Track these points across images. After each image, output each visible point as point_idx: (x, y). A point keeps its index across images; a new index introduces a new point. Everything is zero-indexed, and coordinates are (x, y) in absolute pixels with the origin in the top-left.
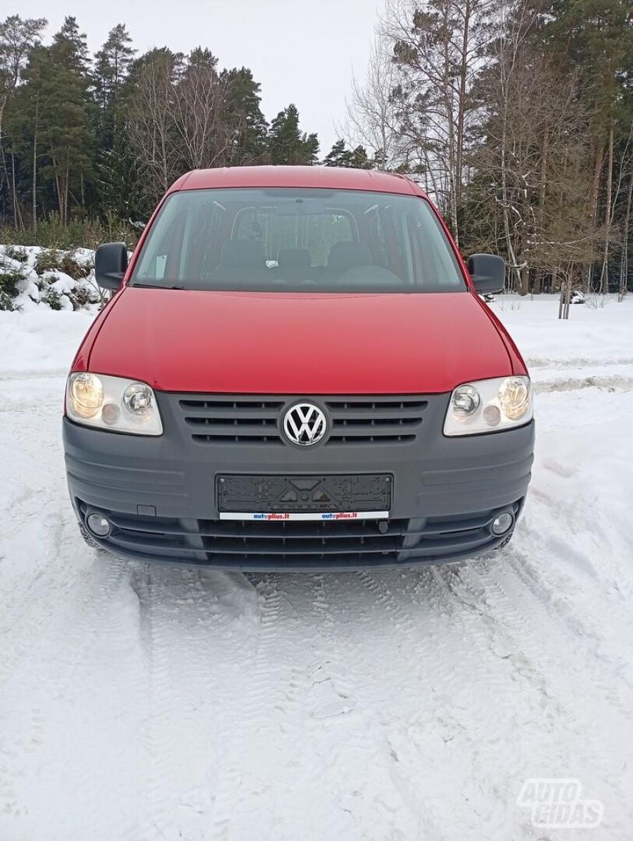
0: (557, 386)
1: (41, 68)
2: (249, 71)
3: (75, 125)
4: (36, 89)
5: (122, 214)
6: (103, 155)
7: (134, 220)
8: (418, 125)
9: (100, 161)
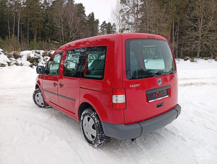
0: (185, 85)
1: (30, 3)
2: (82, 4)
3: (39, 17)
4: (29, 8)
5: (51, 40)
6: (46, 25)
7: (54, 41)
8: (127, 19)
9: (45, 26)
